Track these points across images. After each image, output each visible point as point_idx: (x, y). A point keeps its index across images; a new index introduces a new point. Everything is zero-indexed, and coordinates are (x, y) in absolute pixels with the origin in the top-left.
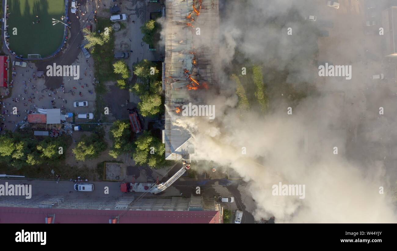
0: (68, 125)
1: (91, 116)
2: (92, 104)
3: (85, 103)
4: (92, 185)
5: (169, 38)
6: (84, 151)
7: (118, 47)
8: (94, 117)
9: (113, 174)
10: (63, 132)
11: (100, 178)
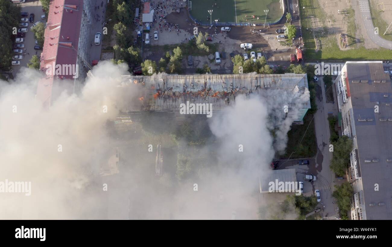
0: (142, 28)
1: (147, 42)
2: (156, 43)
3: (156, 38)
4: (99, 43)
5: (195, 77)
6: (119, 29)
7: (196, 58)
8: (147, 45)
9: (105, 57)
10: (137, 26)
11: (104, 49)
